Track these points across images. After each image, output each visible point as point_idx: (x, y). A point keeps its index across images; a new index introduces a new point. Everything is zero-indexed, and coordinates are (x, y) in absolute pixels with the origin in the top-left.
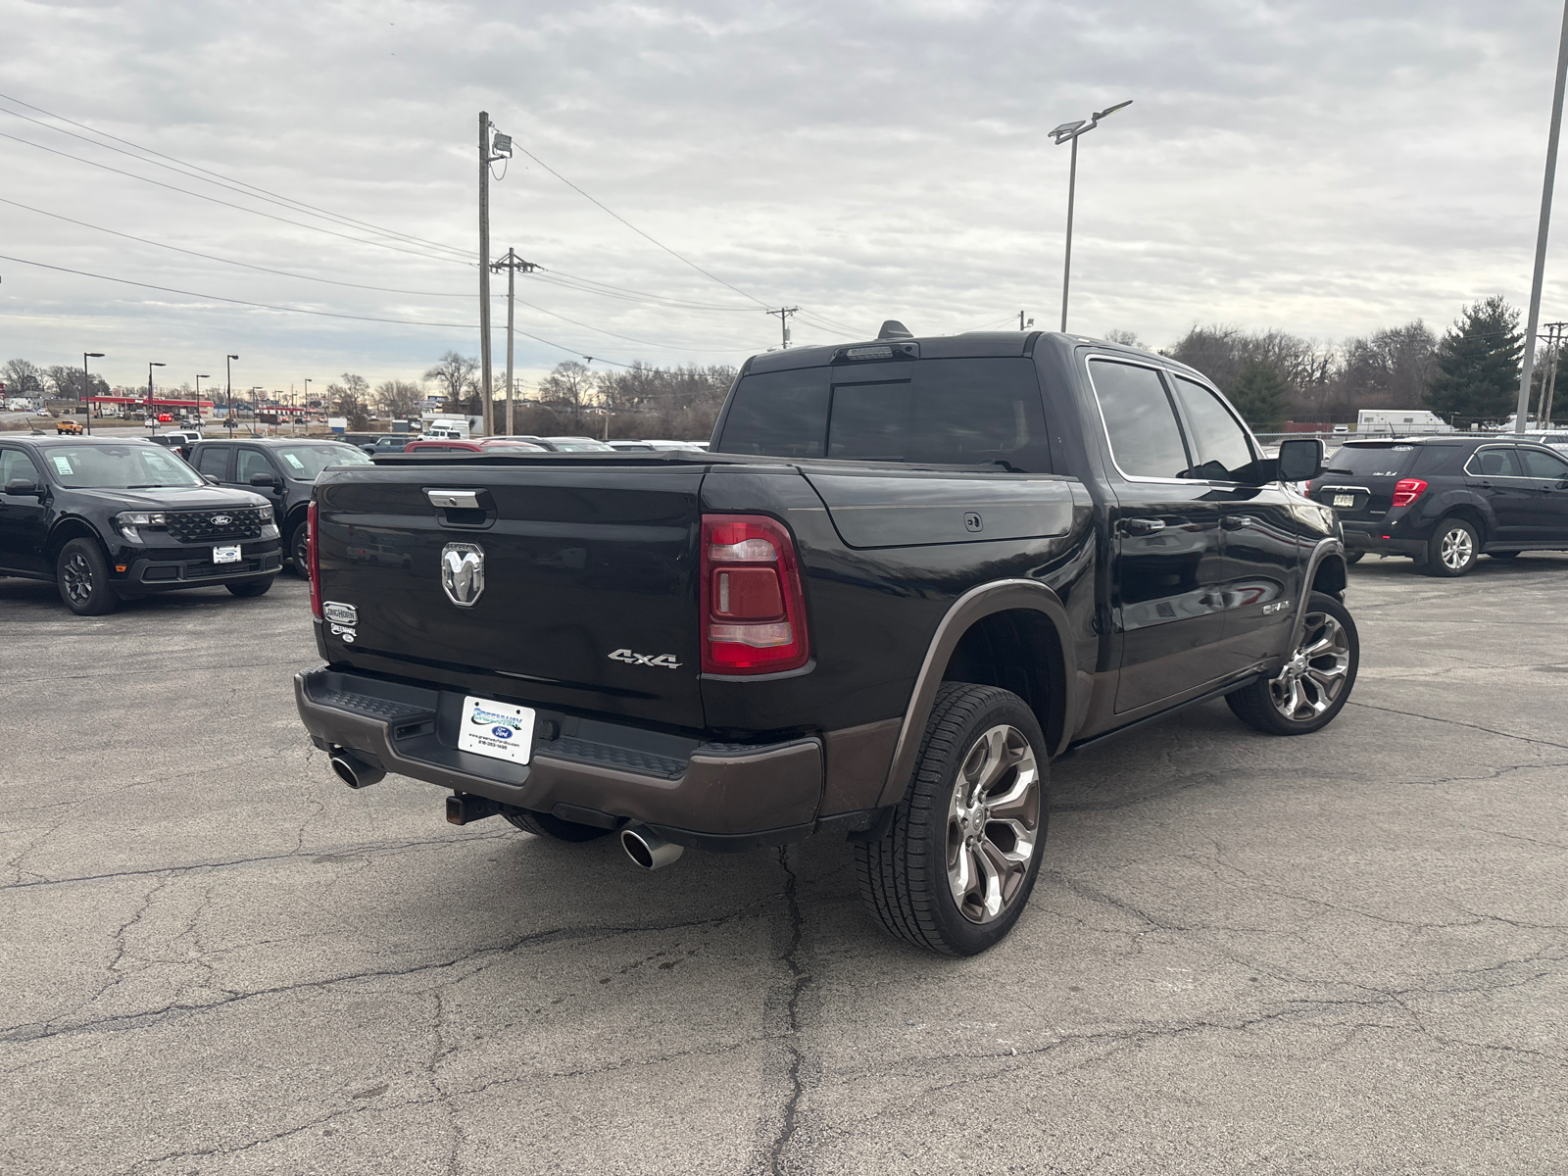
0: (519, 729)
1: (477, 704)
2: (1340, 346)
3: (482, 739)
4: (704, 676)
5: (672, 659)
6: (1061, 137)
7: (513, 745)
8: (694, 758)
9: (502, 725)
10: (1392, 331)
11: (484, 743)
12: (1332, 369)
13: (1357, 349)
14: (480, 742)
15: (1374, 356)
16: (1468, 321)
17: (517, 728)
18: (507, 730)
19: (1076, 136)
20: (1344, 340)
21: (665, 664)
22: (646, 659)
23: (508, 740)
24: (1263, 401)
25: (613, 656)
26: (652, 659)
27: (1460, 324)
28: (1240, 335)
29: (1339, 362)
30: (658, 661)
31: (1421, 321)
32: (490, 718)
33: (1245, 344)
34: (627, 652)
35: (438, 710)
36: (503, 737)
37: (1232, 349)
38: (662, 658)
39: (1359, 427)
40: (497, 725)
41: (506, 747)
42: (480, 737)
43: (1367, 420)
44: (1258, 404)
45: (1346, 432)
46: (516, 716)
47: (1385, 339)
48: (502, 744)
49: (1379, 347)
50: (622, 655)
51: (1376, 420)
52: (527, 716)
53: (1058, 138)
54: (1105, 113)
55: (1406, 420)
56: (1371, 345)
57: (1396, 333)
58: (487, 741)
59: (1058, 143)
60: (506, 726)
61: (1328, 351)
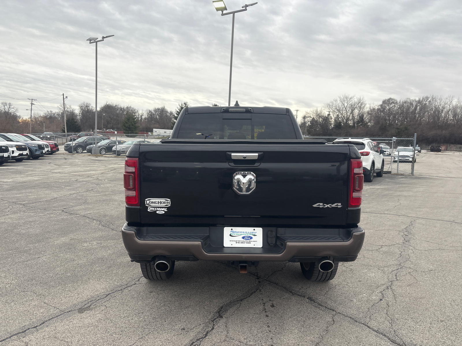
0: (256, 235)
1: (232, 229)
2: (145, 111)
3: (237, 242)
4: (349, 209)
5: (340, 204)
6: (91, 41)
7: (253, 241)
8: (354, 234)
9: (246, 235)
10: (157, 108)
11: (239, 243)
12: (143, 117)
13: (149, 112)
14: (236, 243)
15: (154, 115)
16: (180, 107)
17: (254, 235)
18: (249, 237)
19: (97, 42)
20: (146, 110)
21: (337, 206)
22: (328, 206)
23: (251, 240)
24: (133, 125)
25: (315, 206)
26: (331, 205)
27: (178, 108)
28: (119, 107)
29: (145, 116)
30: (334, 206)
31: (164, 106)
32: (240, 233)
33: (121, 109)
34: (321, 204)
35: (209, 234)
36: (248, 239)
37: (118, 110)
38: (336, 204)
39: (154, 134)
40: (244, 235)
41: (250, 243)
42: (236, 241)
43: (155, 131)
44: (131, 126)
45: (151, 135)
46: (253, 231)
47: (156, 110)
48: (248, 242)
49: (155, 112)
50: (319, 205)
51: (158, 132)
52: (259, 231)
53: (90, 41)
54: (106, 37)
55: (165, 132)
56: (153, 112)
57: (159, 109)
58: (240, 242)
59: (90, 43)
60: (249, 235)
61: (142, 113)
